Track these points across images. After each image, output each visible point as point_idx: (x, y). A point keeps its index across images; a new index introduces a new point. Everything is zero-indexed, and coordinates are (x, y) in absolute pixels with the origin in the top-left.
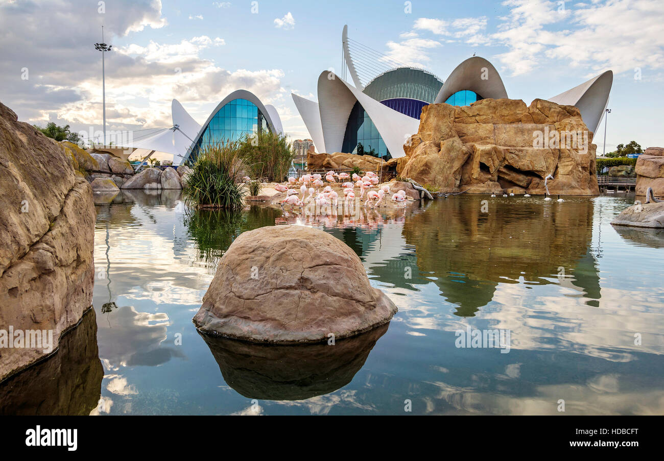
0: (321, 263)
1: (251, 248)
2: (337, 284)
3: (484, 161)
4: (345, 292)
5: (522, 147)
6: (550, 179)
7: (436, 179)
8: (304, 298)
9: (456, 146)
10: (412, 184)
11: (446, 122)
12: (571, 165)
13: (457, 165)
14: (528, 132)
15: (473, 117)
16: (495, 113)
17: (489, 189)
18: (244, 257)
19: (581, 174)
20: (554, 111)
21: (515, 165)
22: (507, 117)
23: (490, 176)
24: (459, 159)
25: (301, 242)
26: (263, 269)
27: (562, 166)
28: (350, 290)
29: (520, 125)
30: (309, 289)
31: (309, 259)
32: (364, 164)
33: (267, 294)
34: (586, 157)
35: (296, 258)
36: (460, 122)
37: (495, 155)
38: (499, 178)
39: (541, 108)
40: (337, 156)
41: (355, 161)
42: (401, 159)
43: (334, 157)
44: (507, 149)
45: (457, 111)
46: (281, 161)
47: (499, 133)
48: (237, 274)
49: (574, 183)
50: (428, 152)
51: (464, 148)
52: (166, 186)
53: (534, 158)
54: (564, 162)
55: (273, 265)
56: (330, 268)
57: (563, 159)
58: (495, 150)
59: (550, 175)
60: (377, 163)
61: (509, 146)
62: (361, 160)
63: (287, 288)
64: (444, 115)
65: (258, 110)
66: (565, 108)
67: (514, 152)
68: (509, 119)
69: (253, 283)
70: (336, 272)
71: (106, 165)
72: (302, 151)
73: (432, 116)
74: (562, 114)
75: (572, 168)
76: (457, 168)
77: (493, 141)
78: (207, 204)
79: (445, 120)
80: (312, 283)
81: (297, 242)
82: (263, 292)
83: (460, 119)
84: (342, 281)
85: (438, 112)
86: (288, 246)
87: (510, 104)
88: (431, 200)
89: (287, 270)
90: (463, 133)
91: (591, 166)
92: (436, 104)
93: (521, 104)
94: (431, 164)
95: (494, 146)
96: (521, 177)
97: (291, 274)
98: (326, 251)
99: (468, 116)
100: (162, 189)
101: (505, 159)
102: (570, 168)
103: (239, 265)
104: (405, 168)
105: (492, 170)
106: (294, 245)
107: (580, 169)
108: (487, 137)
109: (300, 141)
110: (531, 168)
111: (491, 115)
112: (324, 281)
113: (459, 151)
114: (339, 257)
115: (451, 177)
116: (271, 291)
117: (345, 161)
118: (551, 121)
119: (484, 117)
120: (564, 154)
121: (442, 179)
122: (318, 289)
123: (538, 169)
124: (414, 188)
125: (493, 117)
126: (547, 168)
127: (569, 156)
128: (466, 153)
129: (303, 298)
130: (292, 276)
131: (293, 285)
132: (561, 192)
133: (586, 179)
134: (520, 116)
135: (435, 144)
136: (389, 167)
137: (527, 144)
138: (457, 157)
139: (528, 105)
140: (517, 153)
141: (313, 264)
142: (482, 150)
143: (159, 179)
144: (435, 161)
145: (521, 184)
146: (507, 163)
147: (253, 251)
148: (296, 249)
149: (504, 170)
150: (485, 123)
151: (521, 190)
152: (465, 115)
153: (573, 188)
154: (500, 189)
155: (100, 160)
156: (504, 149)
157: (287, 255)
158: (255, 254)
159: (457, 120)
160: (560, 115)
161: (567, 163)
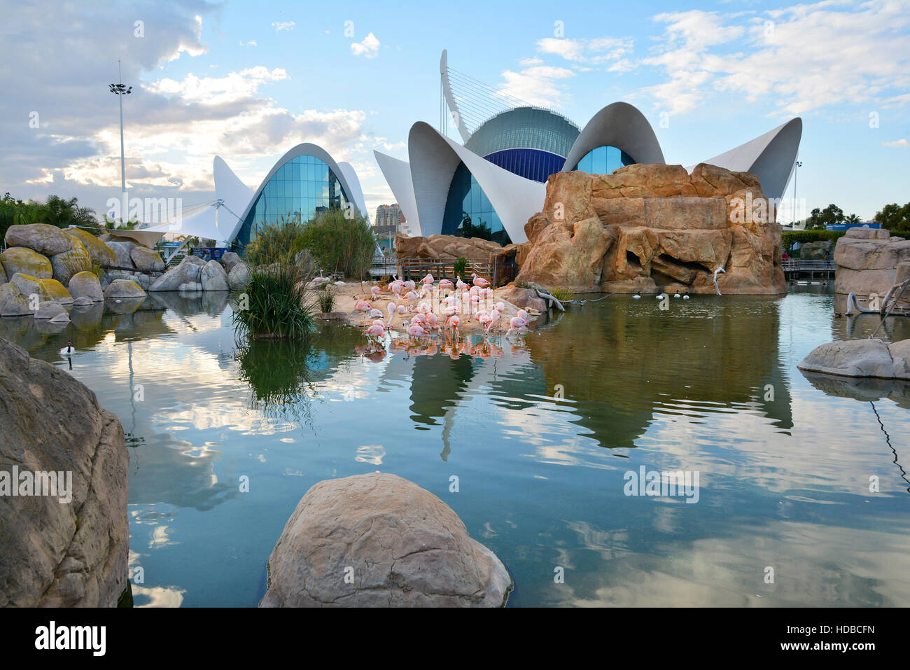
0: (415, 550)
1: (327, 529)
2: (436, 576)
3: (631, 249)
4: (446, 587)
5: (683, 229)
6: (721, 272)
7: (569, 275)
8: (396, 602)
9: (594, 229)
10: (535, 290)
11: (580, 197)
12: (748, 253)
13: (596, 255)
14: (690, 209)
15: (617, 190)
16: (645, 183)
17: (640, 287)
18: (320, 541)
19: (761, 266)
20: (725, 180)
21: (674, 255)
22: (662, 189)
23: (641, 270)
24: (599, 247)
25: (390, 519)
26: (343, 562)
27: (736, 255)
28: (452, 583)
29: (679, 199)
30: (402, 588)
31: (400, 545)
32: (473, 250)
33: (350, 597)
34: (769, 242)
35: (383, 544)
36: (600, 196)
37: (647, 242)
38: (653, 271)
39: (707, 177)
40: (436, 240)
41: (460, 246)
42: (521, 246)
43: (432, 242)
44: (663, 234)
45: (594, 182)
46: (362, 251)
47: (651, 211)
48: (311, 566)
49: (753, 278)
50: (557, 238)
51: (605, 232)
52: (208, 286)
53: (699, 245)
54: (739, 249)
55: (356, 556)
56: (427, 555)
57: (738, 245)
58: (647, 234)
59: (720, 268)
60: (490, 250)
61: (666, 229)
62: (469, 246)
63: (374, 588)
64: (577, 187)
65: (330, 170)
66: (738, 176)
67: (672, 236)
68: (665, 192)
69: (331, 580)
70: (434, 560)
71: (128, 257)
72: (389, 219)
73: (561, 188)
74: (735, 184)
75: (750, 258)
76: (597, 259)
77: (643, 222)
78: (265, 333)
79: (579, 194)
80: (404, 580)
81: (385, 519)
82: (344, 593)
83: (599, 192)
84: (442, 572)
85: (570, 183)
86: (375, 525)
87: (664, 172)
88: (561, 311)
89: (373, 563)
90: (604, 211)
91: (775, 254)
92: (567, 173)
93: (680, 171)
94: (561, 254)
95: (645, 228)
96: (682, 271)
97: (379, 569)
98: (421, 531)
99: (610, 188)
100: (203, 291)
101: (660, 246)
102: (748, 257)
103: (313, 553)
104: (527, 260)
105: (643, 261)
106: (381, 524)
107: (761, 258)
108: (636, 216)
109: (387, 206)
110: (695, 258)
111: (640, 186)
112: (419, 576)
113: (598, 236)
114: (439, 536)
115: (589, 272)
116: (355, 593)
117: (447, 247)
118: (721, 193)
119: (632, 189)
120: (739, 239)
121: (576, 274)
122: (412, 586)
123: (705, 260)
124: (539, 296)
125: (642, 188)
126: (717, 258)
127: (745, 241)
128: (608, 239)
129: (393, 601)
130: (379, 571)
131: (382, 583)
132: (736, 290)
133: (769, 272)
134: (679, 187)
135: (566, 227)
136: (506, 256)
137: (689, 225)
138: (596, 244)
139: (690, 172)
140: (676, 238)
141: (406, 552)
142: (629, 235)
143: (199, 277)
144: (567, 250)
145: (683, 280)
146: (663, 252)
147: (331, 534)
148: (384, 531)
149: (659, 262)
150: (633, 197)
151: (682, 288)
152: (606, 186)
153: (751, 284)
154: (654, 287)
155: (119, 251)
156: (659, 234)
157: (372, 541)
158: (333, 539)
159: (595, 193)
160: (732, 186)
161: (743, 251)
